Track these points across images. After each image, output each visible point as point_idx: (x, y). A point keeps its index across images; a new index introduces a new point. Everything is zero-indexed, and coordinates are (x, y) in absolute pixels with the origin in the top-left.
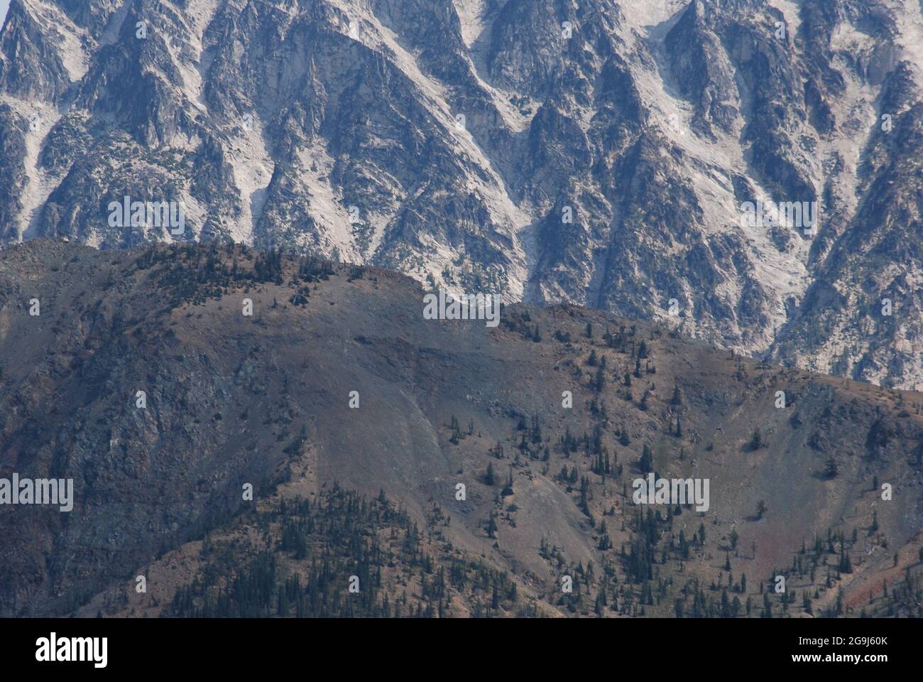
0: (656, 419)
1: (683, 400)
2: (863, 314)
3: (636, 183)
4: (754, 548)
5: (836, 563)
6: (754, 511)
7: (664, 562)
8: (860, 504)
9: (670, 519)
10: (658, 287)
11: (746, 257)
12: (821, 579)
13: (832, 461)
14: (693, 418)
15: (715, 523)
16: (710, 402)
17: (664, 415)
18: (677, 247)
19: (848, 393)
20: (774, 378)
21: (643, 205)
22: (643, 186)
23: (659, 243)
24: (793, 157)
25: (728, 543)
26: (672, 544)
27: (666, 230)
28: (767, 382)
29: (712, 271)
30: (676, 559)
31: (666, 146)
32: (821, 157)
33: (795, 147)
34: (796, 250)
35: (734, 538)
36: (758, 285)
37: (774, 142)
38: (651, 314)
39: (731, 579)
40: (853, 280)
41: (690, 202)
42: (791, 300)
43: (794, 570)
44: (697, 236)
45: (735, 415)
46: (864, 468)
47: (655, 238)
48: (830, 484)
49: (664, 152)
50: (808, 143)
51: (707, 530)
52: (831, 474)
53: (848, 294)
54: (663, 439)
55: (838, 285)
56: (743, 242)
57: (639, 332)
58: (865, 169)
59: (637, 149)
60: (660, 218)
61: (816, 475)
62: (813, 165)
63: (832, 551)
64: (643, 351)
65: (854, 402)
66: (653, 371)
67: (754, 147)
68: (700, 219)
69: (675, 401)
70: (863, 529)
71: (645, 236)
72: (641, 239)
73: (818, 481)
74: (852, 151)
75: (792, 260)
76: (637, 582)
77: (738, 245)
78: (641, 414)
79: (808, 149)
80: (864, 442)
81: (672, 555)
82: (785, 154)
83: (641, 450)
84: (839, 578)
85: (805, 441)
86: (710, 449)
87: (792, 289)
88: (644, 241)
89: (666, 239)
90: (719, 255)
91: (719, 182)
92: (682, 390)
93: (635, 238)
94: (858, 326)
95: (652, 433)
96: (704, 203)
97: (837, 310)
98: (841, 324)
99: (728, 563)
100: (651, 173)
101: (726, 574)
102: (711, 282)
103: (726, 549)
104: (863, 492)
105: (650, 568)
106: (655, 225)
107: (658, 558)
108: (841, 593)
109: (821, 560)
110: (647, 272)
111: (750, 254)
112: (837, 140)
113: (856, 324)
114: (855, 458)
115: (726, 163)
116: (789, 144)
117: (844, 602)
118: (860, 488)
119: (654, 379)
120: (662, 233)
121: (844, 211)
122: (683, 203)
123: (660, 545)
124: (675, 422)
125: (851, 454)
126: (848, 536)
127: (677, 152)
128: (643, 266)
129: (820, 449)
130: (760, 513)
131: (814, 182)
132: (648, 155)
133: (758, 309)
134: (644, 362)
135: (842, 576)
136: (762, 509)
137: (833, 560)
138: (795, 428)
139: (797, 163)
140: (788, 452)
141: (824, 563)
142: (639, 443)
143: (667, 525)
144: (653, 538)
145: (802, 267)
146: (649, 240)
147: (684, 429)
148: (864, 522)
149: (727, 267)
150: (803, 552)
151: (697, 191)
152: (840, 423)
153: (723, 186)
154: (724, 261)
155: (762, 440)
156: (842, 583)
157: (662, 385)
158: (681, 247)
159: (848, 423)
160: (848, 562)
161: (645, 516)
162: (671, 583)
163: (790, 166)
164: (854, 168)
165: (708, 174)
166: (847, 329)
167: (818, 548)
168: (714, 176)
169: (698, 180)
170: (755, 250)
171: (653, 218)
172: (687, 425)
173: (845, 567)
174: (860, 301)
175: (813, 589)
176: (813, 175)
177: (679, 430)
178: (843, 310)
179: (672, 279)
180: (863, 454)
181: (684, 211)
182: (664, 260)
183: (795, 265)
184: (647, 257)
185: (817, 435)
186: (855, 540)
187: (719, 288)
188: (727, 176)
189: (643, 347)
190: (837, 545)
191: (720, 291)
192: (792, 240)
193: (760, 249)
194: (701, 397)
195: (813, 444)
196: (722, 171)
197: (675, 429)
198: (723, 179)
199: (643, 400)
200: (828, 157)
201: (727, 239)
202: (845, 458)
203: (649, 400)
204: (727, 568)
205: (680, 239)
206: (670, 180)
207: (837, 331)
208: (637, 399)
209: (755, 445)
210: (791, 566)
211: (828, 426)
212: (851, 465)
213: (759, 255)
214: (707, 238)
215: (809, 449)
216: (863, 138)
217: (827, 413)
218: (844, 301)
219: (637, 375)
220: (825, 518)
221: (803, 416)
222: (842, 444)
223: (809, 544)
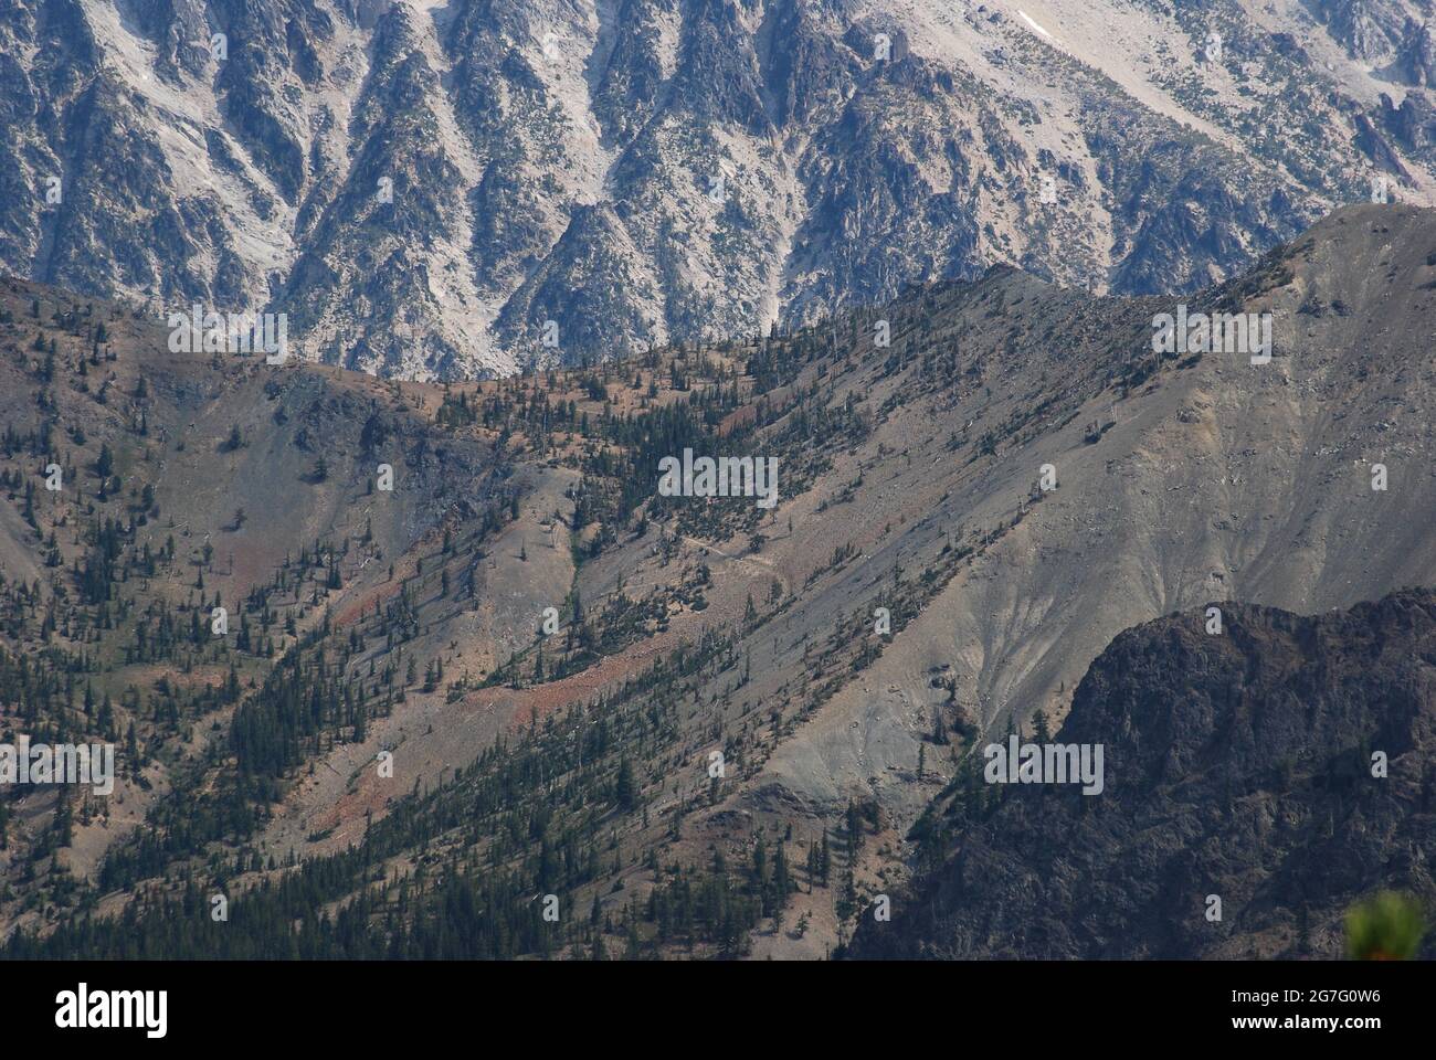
0: (117, 415)
1: (149, 392)
2: (357, 294)
3: (90, 135)
4: (231, 562)
5: (324, 578)
6: (230, 520)
7: (125, 579)
8: (353, 511)
9: (132, 529)
10: (119, 259)
11: (222, 226)
12: (307, 597)
13: (322, 462)
14: (161, 412)
15: (186, 534)
16: (180, 394)
17: (126, 409)
18: (141, 213)
19: (340, 384)
20: (257, 366)
21: (100, 161)
22: (99, 139)
23: (119, 207)
24: (276, 108)
25: (201, 557)
26: (135, 559)
27: (127, 192)
28: (247, 371)
29: (183, 242)
30: (140, 576)
31: (126, 93)
32: (307, 110)
33: (278, 98)
34: (280, 218)
35: (208, 551)
36: (237, 258)
37: (253, 92)
38: (111, 290)
39: (203, 598)
40: (346, 254)
41: (156, 160)
42: (276, 277)
43: (276, 587)
44: (165, 199)
45: (211, 410)
46: (357, 469)
47: (114, 201)
48: (319, 489)
49: (123, 100)
50: (292, 94)
51: (176, 542)
52: (320, 477)
53: (341, 271)
54: (125, 437)
55: (329, 260)
56: (219, 207)
57: (95, 311)
58: (358, 126)
59: (90, 95)
60: (120, 177)
61: (304, 478)
62: (299, 120)
63: (319, 564)
64: (101, 335)
65: (347, 394)
66: (113, 358)
67: (229, 96)
68: (167, 180)
69: (140, 393)
70: (355, 538)
71: (102, 199)
72: (97, 202)
73: (305, 484)
74: (343, 104)
75: (275, 229)
76: (92, 603)
77: (214, 211)
78: (99, 408)
79: (292, 101)
80: (358, 440)
81: (135, 571)
82: (265, 107)
83: (99, 451)
84: (327, 595)
85: (291, 440)
86: (180, 448)
87: (277, 264)
88: (102, 204)
89: (128, 202)
90: (191, 222)
91: (190, 137)
92: (148, 380)
93: (91, 201)
94: (351, 308)
95: (112, 431)
96: (171, 161)
97: (328, 289)
98: (332, 305)
99: (200, 580)
100: (107, 124)
101: (198, 593)
102: (182, 254)
103: (198, 564)
104: (356, 497)
105: (109, 586)
106: (115, 186)
107: (118, 575)
108: (329, 611)
109: (307, 575)
110: (105, 241)
111: (227, 222)
112: (325, 92)
113: (349, 305)
114: (347, 458)
115: (197, 114)
116: (270, 94)
117: (332, 621)
118: (353, 491)
119: (114, 367)
120: (123, 195)
121: (335, 173)
122: (148, 161)
123: (120, 560)
124: (140, 418)
125: (343, 454)
126: (339, 547)
127: (139, 100)
128: (100, 234)
129: (308, 449)
130: (238, 522)
131: (300, 139)
132: (103, 101)
133: (238, 287)
134: (102, 347)
135: (330, 592)
136: (240, 518)
137: (321, 574)
138: (280, 424)
139: (279, 117)
140: (271, 452)
141: (311, 579)
142: (97, 442)
143: (129, 537)
144: (113, 552)
145: (287, 239)
146: (108, 204)
147: (150, 426)
148: (358, 530)
149: (201, 237)
150: (287, 566)
151: (164, 147)
152: (331, 418)
153: (195, 141)
154: (196, 229)
155: (242, 439)
156: (331, 600)
157: (124, 374)
158: (146, 212)
159: (340, 418)
160: (338, 577)
161: (103, 527)
162: (133, 604)
163: (272, 120)
164: (345, 124)
165: (177, 127)
166: (339, 311)
167: (304, 562)
168: (183, 130)
169: (165, 133)
170: (233, 218)
171: (112, 178)
172: (154, 421)
173: (334, 583)
174: (354, 278)
175: (297, 608)
176: (299, 132)
177: (144, 427)
178: (334, 288)
179: (135, 249)
180: (357, 454)
181: (149, 170)
182: (125, 226)
183: (279, 236)
184: (106, 225)
185: (305, 432)
186: (345, 551)
187: (191, 261)
188: (199, 130)
189: (101, 329)
190: (326, 558)
191: (192, 264)
192: (276, 206)
193: (239, 216)
194: (170, 388)
195: (300, 443)
196: (193, 124)
197: (139, 426)
198: (194, 133)
199: (102, 391)
200: (316, 111)
201: (200, 203)
202: (336, 459)
203: (109, 391)
204: (200, 585)
205: (144, 203)
206: (131, 133)
207: (328, 313)
208: (95, 390)
209: (233, 444)
210: (273, 582)
211: (317, 421)
212: (343, 466)
213: (238, 223)
214: (177, 202)
215: (296, 449)
216: (354, 90)
217: (316, 407)
218: (336, 278)
219: (94, 362)
220: (312, 527)
221: (289, 411)
222: (332, 442)
223: (294, 556)
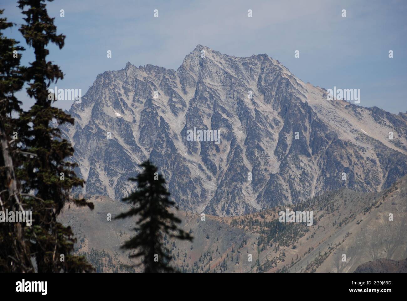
2: (228, 194)
10: (181, 191)
11: (201, 182)
23: (181, 180)
27: (183, 177)
29: (194, 186)
32: (217, 158)
33: (211, 156)
34: (213, 180)
36: (204, 189)
37: (207, 155)
38: (180, 197)
40: (226, 187)
41: (188, 170)
42: (212, 192)
44: (190, 178)
49: (181, 159)
50: (214, 155)
53: (225, 190)
55: (222, 188)
56: (200, 179)
58: (228, 161)
59: (175, 159)
60: (181, 175)
62: (216, 160)
68: (190, 174)
74: (225, 157)
75: (211, 183)
77: (199, 180)
79: (214, 157)
82: (209, 158)
87: (212, 189)
89: (183, 179)
90: (195, 182)
94: (227, 197)
96: (191, 170)
97: (222, 194)
98: (223, 197)
100: (178, 164)
112: (221, 154)
115: (196, 161)
116: (210, 156)
121: (223, 170)
122: (186, 171)
127: (184, 159)
132: (178, 160)
133: (205, 195)
139: (212, 160)
145: (214, 184)
146: (179, 180)
149: (197, 185)
151: (189, 168)
153: (195, 166)
158: (186, 181)
163: (210, 161)
164: (225, 161)
165: (192, 164)
166: (225, 198)
169: (189, 165)
170: (203, 180)
171: (179, 175)
174: (227, 191)
176: (216, 163)
178: (224, 194)
179: (185, 189)
181: (187, 173)
182: (183, 185)
184: (179, 184)
187: (195, 190)
191: (195, 191)
192: (212, 178)
193: (204, 180)
196: (195, 163)
198: (195, 164)
200: (219, 158)
201: (197, 178)
206: (183, 166)
207: (222, 199)
213: (204, 182)
214: (192, 178)
216: (227, 154)
218: (224, 192)
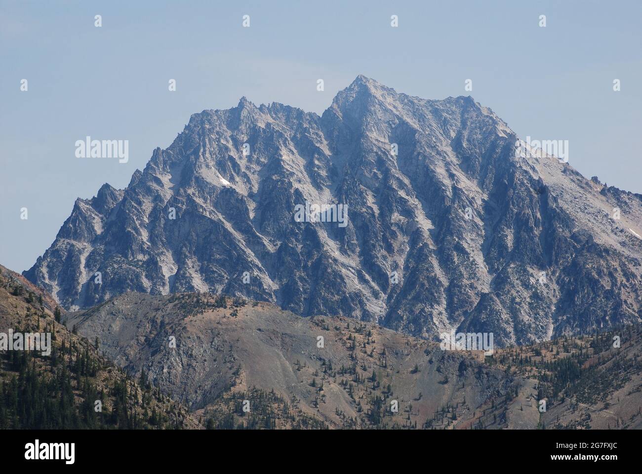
0: (376, 361)
1: (387, 353)
4: (419, 411)
5: (451, 417)
6: (417, 397)
7: (384, 416)
8: (458, 393)
9: (385, 399)
12: (445, 423)
13: (446, 377)
14: (391, 360)
15: (403, 401)
16: (397, 354)
17: (380, 359)
20: (421, 344)
25: (408, 409)
26: (386, 410)
28: (419, 346)
30: (389, 416)
35: (411, 407)
39: (411, 423)
43: (434, 419)
45: (407, 359)
46: (458, 379)
48: (446, 386)
52: (446, 382)
54: (379, 369)
57: (367, 326)
61: (440, 383)
63: (449, 412)
64: (369, 334)
66: (374, 342)
69: (383, 354)
70: (460, 403)
73: (441, 385)
76: (374, 424)
78: (371, 359)
80: (457, 369)
81: (387, 414)
83: (372, 373)
84: (452, 422)
85: (435, 369)
86: (398, 372)
92: (386, 349)
95: (375, 366)
99: (409, 417)
101: (408, 421)
103: (407, 411)
104: (459, 389)
105: (379, 419)
107: (382, 415)
108: (454, 428)
109: (445, 415)
114: (454, 375)
118: (457, 387)
119: (374, 345)
123: (382, 410)
124: (384, 362)
125: (453, 374)
126: (455, 406)
129: (441, 372)
130: (420, 397)
134: (370, 338)
135: (453, 421)
136: (421, 396)
137: (449, 415)
138: (431, 364)
140: (429, 373)
141: (446, 417)
142: (371, 370)
143: (384, 402)
144: (379, 408)
147: (388, 365)
148: (460, 400)
150: (438, 412)
152: (448, 362)
155: (419, 369)
156: (454, 424)
157: (378, 348)
159: (451, 362)
160: (455, 416)
161: (375, 399)
162: (387, 425)
167: (443, 410)
172: (389, 363)
173: (454, 418)
177: (386, 365)
180: (458, 374)
185: (440, 366)
186: (457, 407)
189: (370, 332)
190: (451, 409)
194: (393, 352)
195: (438, 370)
197: (384, 365)
199: (372, 353)
202: (451, 376)
203: (373, 353)
204: (409, 419)
208: (369, 353)
209: (415, 371)
210: (434, 418)
211: (444, 363)
212: (453, 378)
215: (437, 372)
217: (443, 358)
219: (368, 343)
220: (445, 399)
221: (434, 359)
222: (449, 370)
223: (440, 409)
